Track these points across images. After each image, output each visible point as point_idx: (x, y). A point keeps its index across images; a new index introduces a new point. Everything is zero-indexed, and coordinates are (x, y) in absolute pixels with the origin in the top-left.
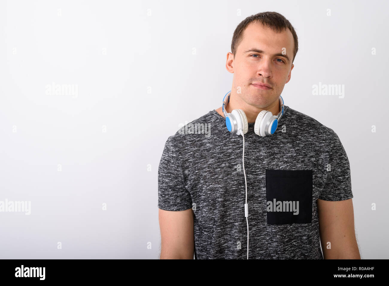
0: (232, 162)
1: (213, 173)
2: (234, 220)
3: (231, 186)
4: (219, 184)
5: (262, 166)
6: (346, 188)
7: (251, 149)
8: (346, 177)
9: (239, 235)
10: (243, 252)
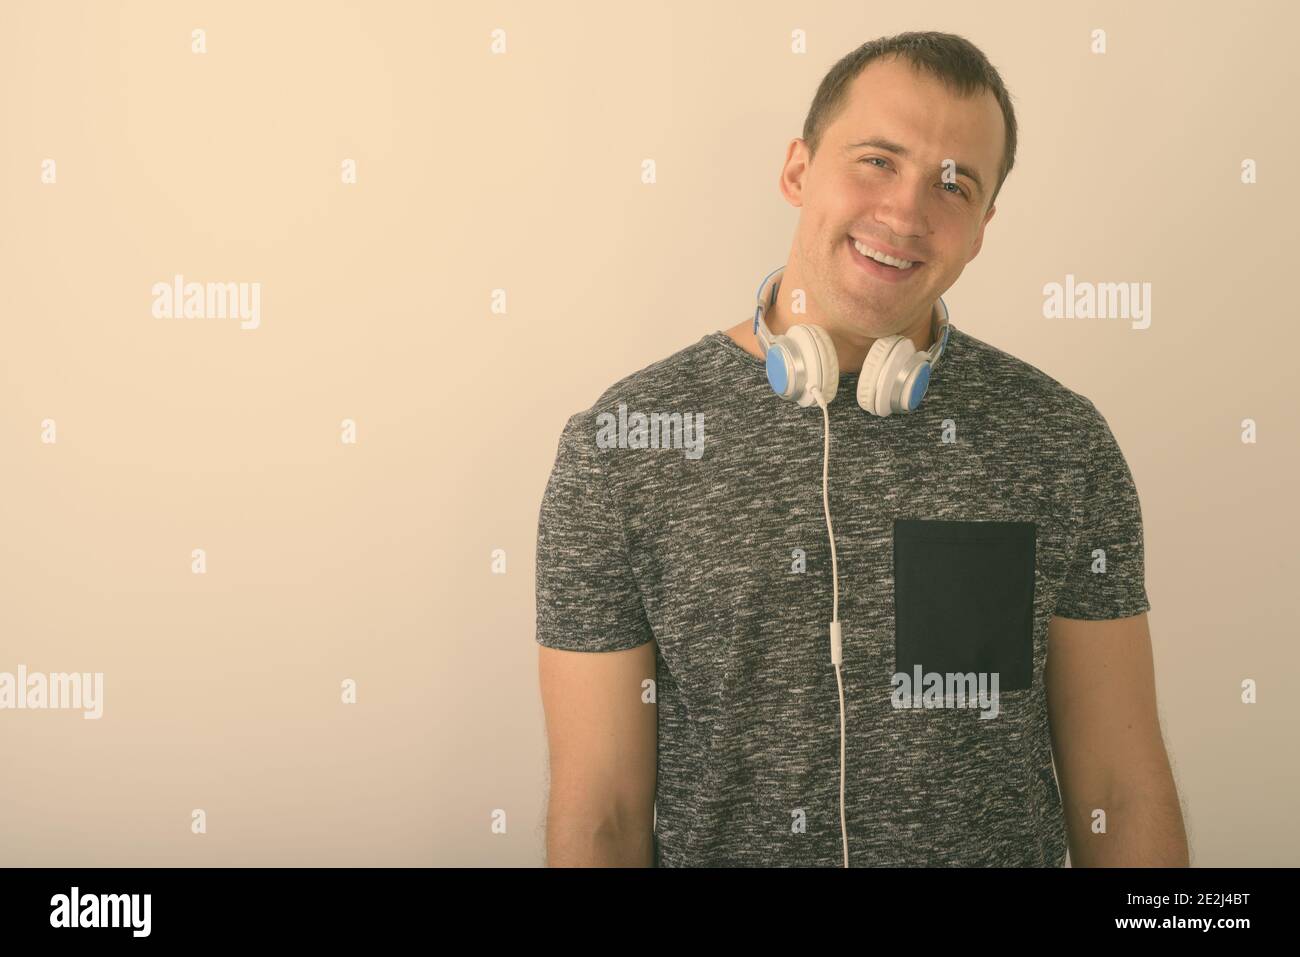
0: (784, 496)
1: (724, 526)
2: (787, 678)
3: (783, 570)
4: (744, 563)
5: (880, 508)
6: (1132, 580)
7: (844, 455)
8: (1132, 544)
9: (804, 726)
10: (816, 780)
